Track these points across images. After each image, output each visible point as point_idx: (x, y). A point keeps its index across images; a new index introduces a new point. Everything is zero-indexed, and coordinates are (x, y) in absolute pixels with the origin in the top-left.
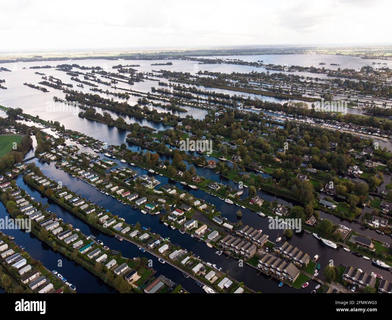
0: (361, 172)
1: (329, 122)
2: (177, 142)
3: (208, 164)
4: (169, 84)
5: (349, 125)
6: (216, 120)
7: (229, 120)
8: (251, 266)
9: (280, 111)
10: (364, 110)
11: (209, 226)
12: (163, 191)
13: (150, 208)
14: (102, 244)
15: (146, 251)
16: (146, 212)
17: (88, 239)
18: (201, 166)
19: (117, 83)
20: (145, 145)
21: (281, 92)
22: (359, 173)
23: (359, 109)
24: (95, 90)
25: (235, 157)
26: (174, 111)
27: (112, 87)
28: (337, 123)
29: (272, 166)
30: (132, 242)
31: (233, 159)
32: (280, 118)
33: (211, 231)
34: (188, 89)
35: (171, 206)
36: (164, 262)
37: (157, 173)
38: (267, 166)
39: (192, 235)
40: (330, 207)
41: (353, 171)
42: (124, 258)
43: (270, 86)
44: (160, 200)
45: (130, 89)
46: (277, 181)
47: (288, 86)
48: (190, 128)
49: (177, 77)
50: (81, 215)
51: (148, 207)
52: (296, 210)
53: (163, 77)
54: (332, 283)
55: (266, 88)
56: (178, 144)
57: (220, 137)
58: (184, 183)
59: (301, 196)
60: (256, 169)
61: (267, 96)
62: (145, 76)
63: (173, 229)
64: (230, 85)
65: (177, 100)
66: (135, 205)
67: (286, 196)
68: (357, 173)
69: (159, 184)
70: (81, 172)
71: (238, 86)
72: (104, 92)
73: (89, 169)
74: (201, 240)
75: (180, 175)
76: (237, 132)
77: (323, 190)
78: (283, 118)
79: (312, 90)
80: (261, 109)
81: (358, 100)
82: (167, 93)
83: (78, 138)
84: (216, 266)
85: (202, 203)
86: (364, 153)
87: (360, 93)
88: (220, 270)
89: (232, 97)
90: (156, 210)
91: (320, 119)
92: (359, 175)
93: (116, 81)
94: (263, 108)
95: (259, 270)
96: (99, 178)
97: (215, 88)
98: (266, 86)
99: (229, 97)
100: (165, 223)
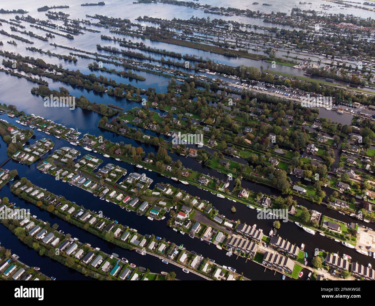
0: (317, 150)
1: (279, 87)
2: (151, 126)
3: (189, 153)
4: (112, 38)
5: (297, 91)
6: (178, 91)
7: (191, 92)
8: (257, 263)
9: (233, 75)
10: (304, 70)
11: (213, 227)
12: (159, 191)
13: (155, 214)
14: (127, 261)
15: (169, 263)
16: (153, 219)
17: (112, 258)
18: (184, 155)
19: (54, 37)
20: (120, 132)
21: (227, 47)
22: (315, 151)
23: (300, 69)
24: (33, 50)
25: (211, 142)
26: (131, 79)
27: (51, 44)
28: (286, 89)
29: (245, 150)
30: (153, 255)
31: (210, 143)
32: (235, 84)
33: (216, 232)
34: (135, 44)
35: (172, 208)
36: (188, 272)
37: (146, 169)
38: (241, 149)
39: (201, 239)
40: (302, 192)
41: (311, 149)
42: (153, 273)
43: (215, 39)
44: (161, 203)
45: (73, 48)
46: (254, 167)
47: (232, 38)
48: (157, 104)
49: (117, 26)
50: (94, 232)
51: (153, 213)
52: (280, 202)
53: (102, 26)
54: (319, 269)
55: (212, 42)
56: (152, 128)
57: (189, 115)
58: (175, 179)
59: (278, 184)
60: (232, 154)
61: (216, 53)
62: (82, 25)
63: (183, 234)
64: (175, 38)
65: (129, 62)
66: (140, 212)
67: (265, 184)
68: (314, 150)
69: (152, 182)
70: (70, 176)
71: (185, 39)
72: (46, 53)
73: (76, 170)
74: (211, 243)
75: (169, 170)
76: (205, 111)
77: (292, 173)
78: (238, 84)
79: (254, 42)
80: (215, 73)
81: (297, 57)
82: (115, 52)
83: (46, 128)
84: (231, 269)
85: (199, 202)
86: (314, 126)
87: (297, 48)
88: (235, 272)
89: (184, 56)
90: (161, 214)
91: (271, 83)
92: (316, 153)
93: (52, 34)
94: (217, 72)
95: (265, 266)
96: (92, 182)
97: (162, 42)
98: (211, 39)
99: (181, 56)
100: (174, 229)
